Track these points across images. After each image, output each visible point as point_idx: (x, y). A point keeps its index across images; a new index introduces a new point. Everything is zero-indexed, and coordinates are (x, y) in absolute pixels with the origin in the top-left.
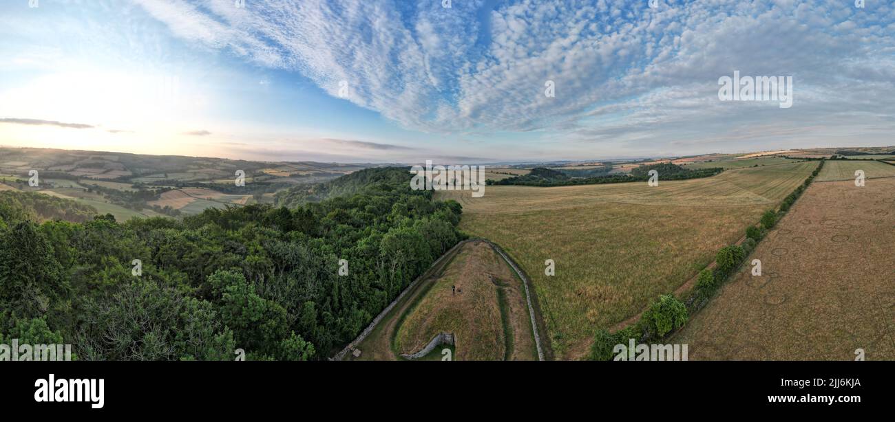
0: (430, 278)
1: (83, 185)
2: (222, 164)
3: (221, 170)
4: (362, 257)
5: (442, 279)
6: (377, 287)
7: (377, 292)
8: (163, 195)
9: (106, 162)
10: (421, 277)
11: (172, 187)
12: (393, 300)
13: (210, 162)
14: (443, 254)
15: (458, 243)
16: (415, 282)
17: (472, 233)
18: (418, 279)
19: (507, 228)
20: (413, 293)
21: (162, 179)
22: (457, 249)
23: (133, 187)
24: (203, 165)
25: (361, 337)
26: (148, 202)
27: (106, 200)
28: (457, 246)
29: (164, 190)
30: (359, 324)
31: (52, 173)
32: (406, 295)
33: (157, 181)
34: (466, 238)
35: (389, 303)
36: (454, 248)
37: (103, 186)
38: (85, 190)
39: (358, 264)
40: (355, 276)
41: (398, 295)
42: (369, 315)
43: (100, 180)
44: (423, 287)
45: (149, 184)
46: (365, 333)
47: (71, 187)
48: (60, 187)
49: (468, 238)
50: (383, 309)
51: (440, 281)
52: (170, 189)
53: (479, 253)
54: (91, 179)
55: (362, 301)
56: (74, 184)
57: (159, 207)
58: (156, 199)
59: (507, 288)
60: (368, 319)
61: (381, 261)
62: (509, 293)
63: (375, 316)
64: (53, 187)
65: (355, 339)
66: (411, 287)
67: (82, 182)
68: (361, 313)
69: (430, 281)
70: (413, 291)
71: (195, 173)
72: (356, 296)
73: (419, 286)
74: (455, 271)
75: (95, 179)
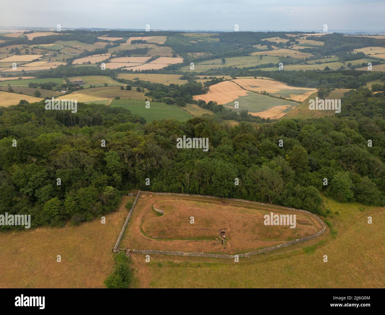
1: (121, 81)
2: (303, 41)
3: (300, 50)
8: (211, 87)
9: (150, 46)
11: (226, 77)
13: (286, 38)
21: (218, 66)
23: (181, 79)
24: (274, 44)
26: (194, 96)
27: (147, 97)
29: (215, 82)
31: (78, 68)
33: (212, 70)
37: (146, 80)
38: (122, 88)
43: (144, 72)
45: (201, 74)
47: (106, 85)
48: (91, 87)
52: (221, 80)
54: (131, 72)
56: (109, 81)
57: (204, 102)
58: (204, 92)
64: (82, 88)
67: (121, 76)
71: (261, 57)
75: (137, 72)
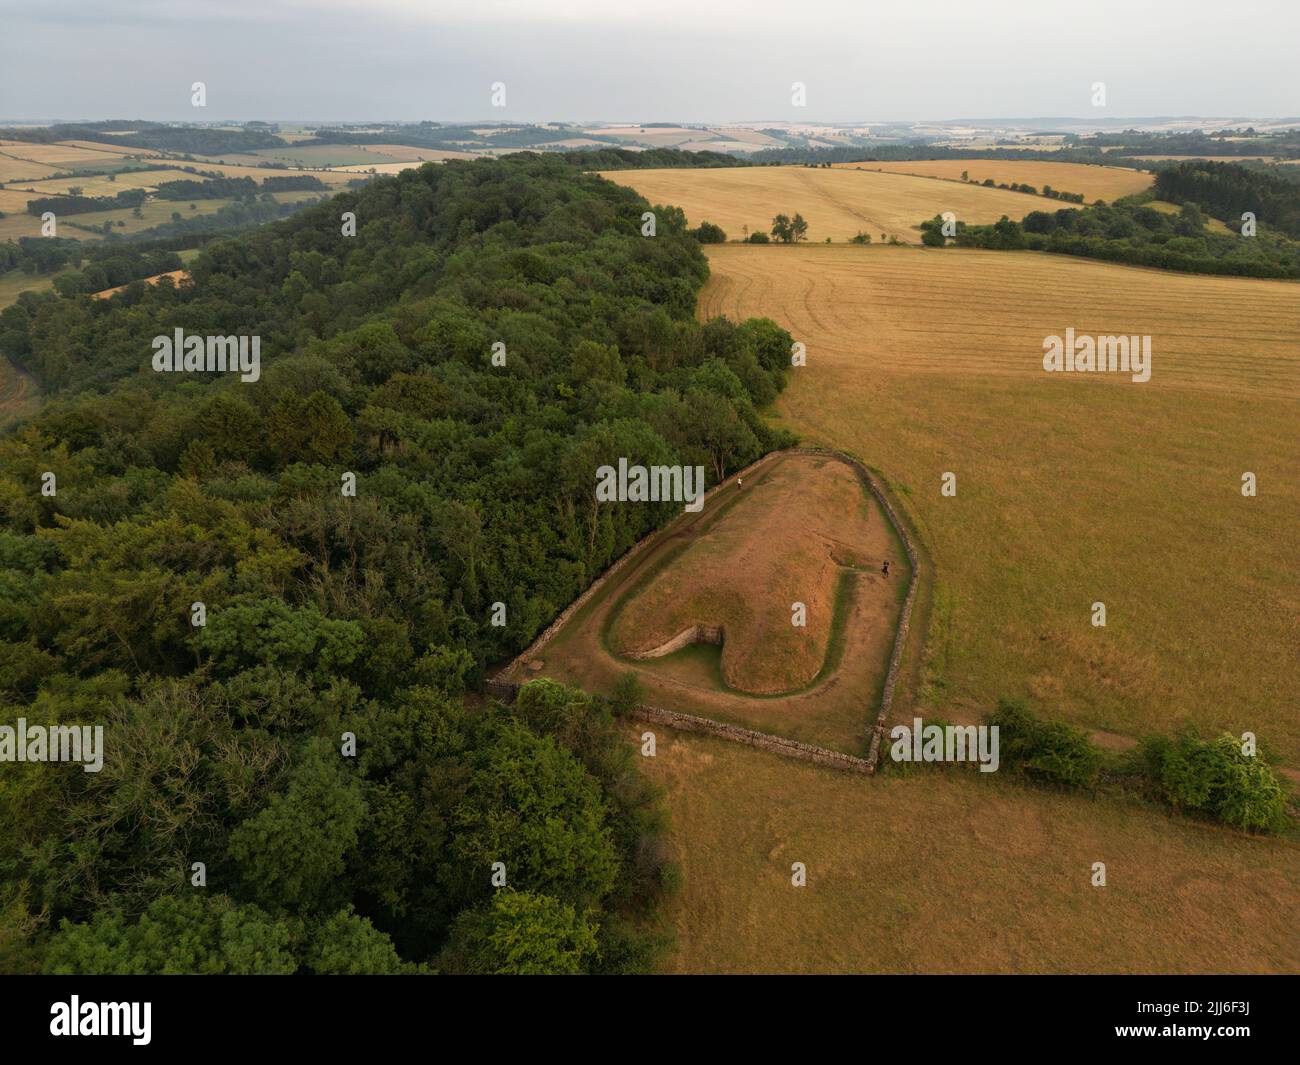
0: (679, 535)
4: (515, 498)
5: (708, 538)
6: (562, 555)
7: (564, 564)
10: (659, 532)
12: (597, 578)
14: (719, 483)
15: (762, 456)
16: (645, 544)
17: (813, 432)
18: (651, 538)
19: (930, 431)
20: (640, 563)
22: (756, 472)
25: (540, 643)
28: (758, 464)
30: (534, 623)
32: (624, 567)
34: (788, 444)
35: (589, 585)
36: (753, 468)
39: (511, 513)
40: (510, 540)
41: (605, 568)
42: (550, 605)
44: (660, 554)
46: (547, 635)
49: (795, 444)
50: (577, 595)
51: (704, 542)
53: (815, 490)
55: (531, 585)
59: (864, 574)
60: (551, 613)
61: (564, 501)
62: (866, 582)
63: (564, 608)
65: (528, 646)
66: (634, 552)
68: (535, 603)
69: (680, 540)
70: (641, 560)
72: (518, 578)
73: (654, 550)
74: (745, 521)
